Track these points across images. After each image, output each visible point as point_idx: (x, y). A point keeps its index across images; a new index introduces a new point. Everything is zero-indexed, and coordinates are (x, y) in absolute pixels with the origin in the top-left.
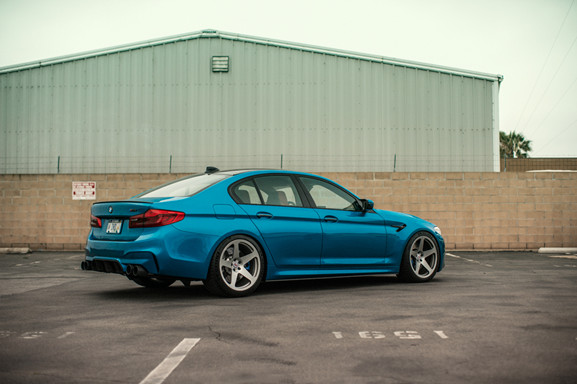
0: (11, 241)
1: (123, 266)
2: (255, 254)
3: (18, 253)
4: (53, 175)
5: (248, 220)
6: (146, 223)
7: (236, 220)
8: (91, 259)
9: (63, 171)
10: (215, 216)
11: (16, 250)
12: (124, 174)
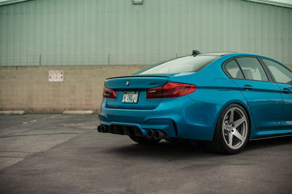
0: (12, 106)
1: (143, 130)
2: (244, 119)
3: (17, 114)
4: (37, 67)
5: (238, 92)
6: (165, 94)
7: (231, 91)
8: (109, 124)
9: (43, 64)
10: (217, 88)
11: (16, 112)
12: (80, 66)
